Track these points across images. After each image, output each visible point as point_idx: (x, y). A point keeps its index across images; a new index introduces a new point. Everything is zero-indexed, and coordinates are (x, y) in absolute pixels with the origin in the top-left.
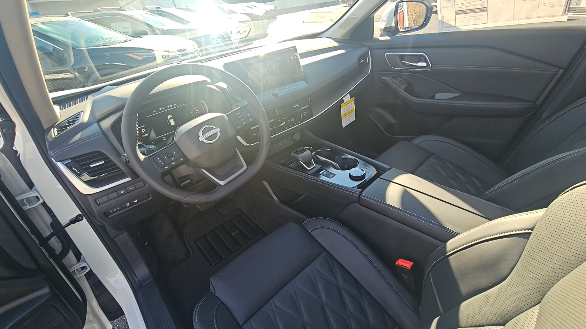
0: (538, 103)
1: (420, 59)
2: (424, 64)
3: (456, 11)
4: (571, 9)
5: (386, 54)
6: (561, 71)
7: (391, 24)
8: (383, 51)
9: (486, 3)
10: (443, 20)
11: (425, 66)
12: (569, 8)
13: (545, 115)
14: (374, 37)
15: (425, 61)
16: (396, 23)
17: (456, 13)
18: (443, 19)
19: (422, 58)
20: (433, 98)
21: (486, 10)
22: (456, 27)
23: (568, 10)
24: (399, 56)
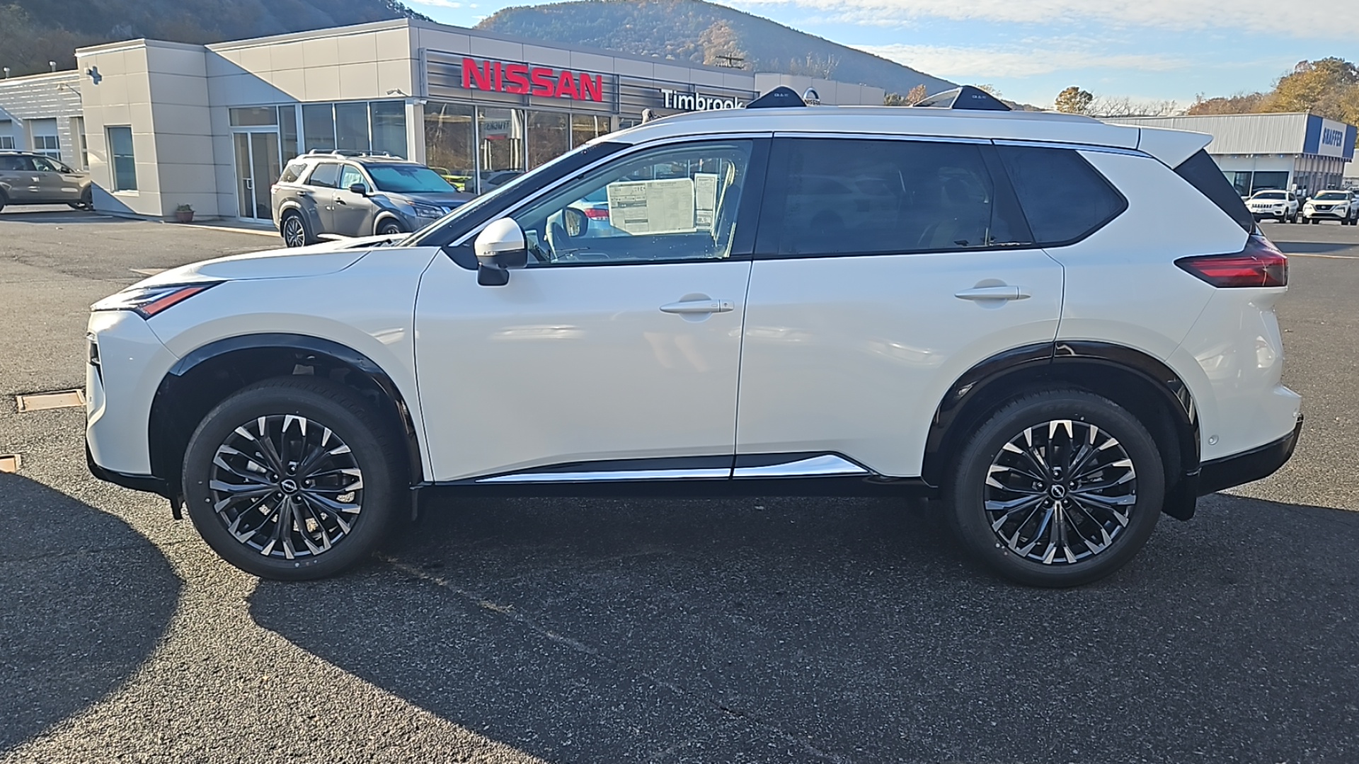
4: (697, 224)
9: (646, 216)
17: (625, 222)
18: (615, 225)
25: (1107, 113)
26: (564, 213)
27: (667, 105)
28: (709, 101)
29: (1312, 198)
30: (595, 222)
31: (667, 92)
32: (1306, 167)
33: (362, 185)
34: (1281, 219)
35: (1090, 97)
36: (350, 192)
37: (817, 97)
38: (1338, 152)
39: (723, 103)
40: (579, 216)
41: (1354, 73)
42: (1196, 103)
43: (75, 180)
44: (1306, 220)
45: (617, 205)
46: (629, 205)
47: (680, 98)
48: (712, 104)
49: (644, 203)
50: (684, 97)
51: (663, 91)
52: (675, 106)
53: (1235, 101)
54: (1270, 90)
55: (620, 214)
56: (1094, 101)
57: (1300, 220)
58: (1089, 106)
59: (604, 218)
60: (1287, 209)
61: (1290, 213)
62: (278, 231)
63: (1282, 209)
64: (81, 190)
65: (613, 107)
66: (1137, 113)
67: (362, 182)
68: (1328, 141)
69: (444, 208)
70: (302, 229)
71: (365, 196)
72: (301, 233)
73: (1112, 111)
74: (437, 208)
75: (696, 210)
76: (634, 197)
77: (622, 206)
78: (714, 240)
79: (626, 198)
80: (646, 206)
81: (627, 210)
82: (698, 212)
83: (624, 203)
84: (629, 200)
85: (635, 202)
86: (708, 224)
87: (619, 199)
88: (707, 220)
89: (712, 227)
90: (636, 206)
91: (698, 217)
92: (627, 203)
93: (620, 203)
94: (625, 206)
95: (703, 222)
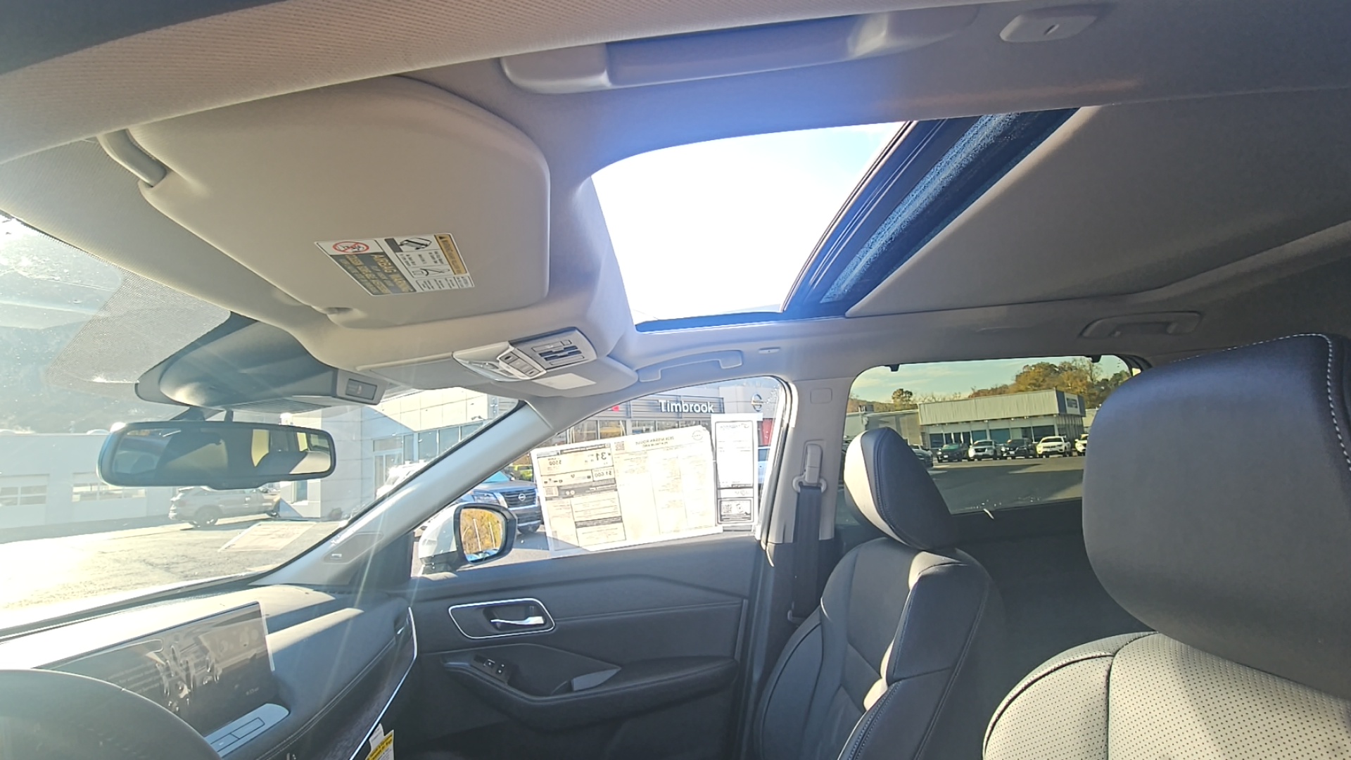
0: (737, 657)
1: (527, 609)
2: (538, 620)
3: (576, 522)
4: (723, 517)
5: (450, 609)
6: (745, 601)
7: (449, 549)
8: (444, 603)
9: (619, 510)
10: (555, 537)
11: (542, 622)
12: (721, 516)
13: (756, 676)
14: (412, 576)
15: (539, 612)
16: (460, 544)
17: (576, 525)
18: (556, 535)
19: (533, 607)
20: (569, 688)
21: (621, 521)
22: (579, 547)
23: (721, 518)
24: (482, 611)
26: (457, 516)
27: (663, 410)
28: (691, 406)
29: (1079, 439)
31: (663, 402)
32: (1062, 422)
34: (1064, 454)
35: (911, 394)
37: (761, 398)
38: (1077, 411)
39: (700, 405)
41: (1057, 370)
42: (972, 392)
43: (270, 497)
44: (1080, 454)
45: (556, 493)
46: (582, 490)
47: (672, 405)
48: (693, 408)
49: (611, 485)
50: (675, 404)
51: (660, 401)
52: (669, 410)
53: (992, 389)
54: (1013, 382)
55: (564, 511)
56: (914, 395)
57: (1075, 454)
58: (911, 399)
60: (1065, 448)
61: (1068, 450)
63: (1063, 448)
64: (274, 504)
65: (627, 414)
66: (940, 400)
68: (1070, 406)
69: (495, 494)
73: (926, 400)
74: (490, 495)
75: (718, 489)
76: (589, 473)
77: (568, 493)
78: (765, 551)
79: (573, 476)
80: (616, 490)
81: (577, 501)
82: (724, 494)
83: (570, 487)
84: (581, 479)
85: (594, 484)
86: (748, 516)
87: (561, 481)
88: (745, 507)
89: (759, 522)
90: (595, 492)
91: (724, 504)
92: (576, 487)
93: (562, 488)
94: (573, 492)
95: (735, 511)
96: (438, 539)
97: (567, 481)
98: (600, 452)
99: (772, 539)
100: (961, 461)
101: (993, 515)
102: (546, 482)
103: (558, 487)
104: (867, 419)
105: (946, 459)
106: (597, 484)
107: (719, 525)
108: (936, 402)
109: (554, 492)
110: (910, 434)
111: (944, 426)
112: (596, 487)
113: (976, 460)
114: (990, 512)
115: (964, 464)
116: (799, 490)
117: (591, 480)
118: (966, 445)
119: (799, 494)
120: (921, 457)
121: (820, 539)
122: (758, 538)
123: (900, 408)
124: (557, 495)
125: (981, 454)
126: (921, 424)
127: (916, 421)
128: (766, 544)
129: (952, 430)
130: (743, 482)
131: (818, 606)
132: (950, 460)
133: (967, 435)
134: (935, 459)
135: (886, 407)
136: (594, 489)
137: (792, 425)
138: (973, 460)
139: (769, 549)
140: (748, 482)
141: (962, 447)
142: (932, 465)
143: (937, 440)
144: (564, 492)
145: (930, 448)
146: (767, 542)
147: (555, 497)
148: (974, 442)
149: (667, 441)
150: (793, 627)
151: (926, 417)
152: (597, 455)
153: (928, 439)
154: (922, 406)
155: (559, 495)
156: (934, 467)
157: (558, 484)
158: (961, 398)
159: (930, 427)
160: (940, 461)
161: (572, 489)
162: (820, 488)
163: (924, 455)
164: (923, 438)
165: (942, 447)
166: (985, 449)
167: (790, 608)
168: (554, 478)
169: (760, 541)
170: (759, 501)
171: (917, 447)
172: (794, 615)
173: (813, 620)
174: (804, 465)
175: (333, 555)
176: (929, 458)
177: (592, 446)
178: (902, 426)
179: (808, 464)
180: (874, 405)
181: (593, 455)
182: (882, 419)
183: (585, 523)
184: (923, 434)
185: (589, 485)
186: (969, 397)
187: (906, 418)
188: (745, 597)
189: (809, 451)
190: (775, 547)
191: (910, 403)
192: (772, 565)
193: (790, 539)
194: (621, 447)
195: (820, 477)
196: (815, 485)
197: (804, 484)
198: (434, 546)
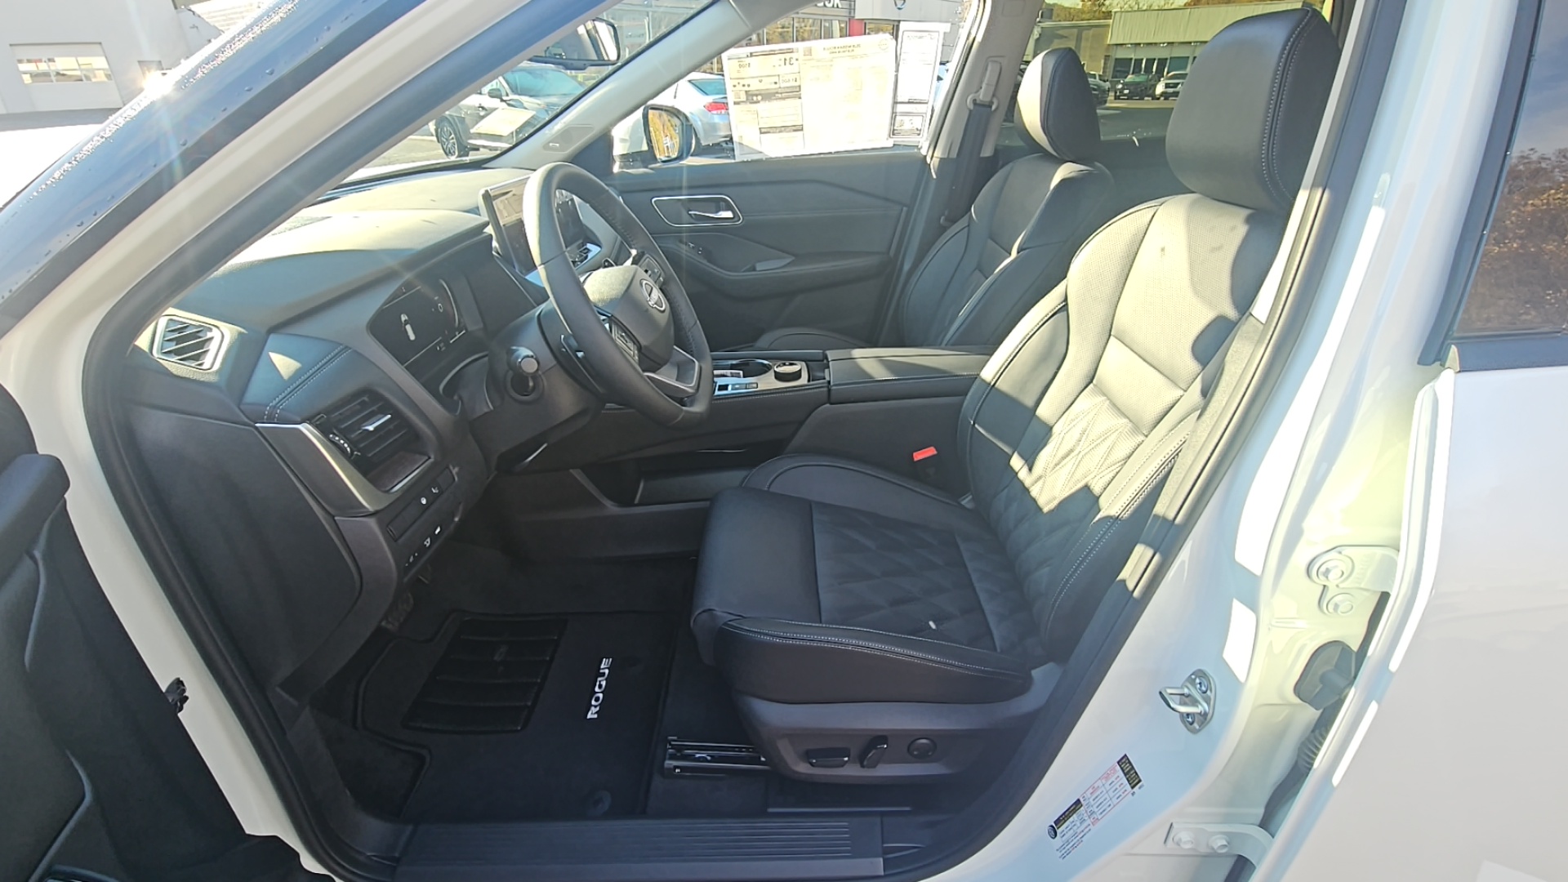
0: (892, 252)
1: (719, 205)
2: (729, 214)
3: (760, 128)
4: (895, 132)
5: (653, 200)
6: (905, 209)
7: (641, 147)
8: (646, 195)
9: (800, 118)
10: (741, 142)
11: (731, 216)
12: (894, 130)
13: (907, 267)
14: (614, 170)
15: (729, 208)
17: (761, 131)
18: (742, 140)
19: (722, 203)
20: (754, 270)
21: (802, 130)
22: (761, 152)
23: (893, 132)
24: (679, 203)
25: (1121, 8)
26: (645, 117)
30: (715, 116)
33: (499, 90)
36: (487, 97)
40: (676, 121)
45: (743, 98)
46: (768, 96)
49: (795, 92)
55: (750, 117)
59: (723, 111)
62: (432, 135)
66: (1145, 8)
67: (498, 87)
70: (453, 136)
71: (502, 100)
72: (453, 138)
73: (1125, 7)
75: (895, 103)
76: (776, 79)
77: (755, 98)
78: (930, 165)
79: (761, 81)
80: (800, 98)
81: (764, 107)
82: (900, 108)
83: (758, 92)
84: (767, 85)
85: (780, 91)
86: (919, 132)
87: (749, 86)
88: (917, 122)
89: (927, 139)
90: (780, 99)
91: (898, 118)
92: (763, 92)
93: (750, 93)
94: (760, 98)
95: (907, 126)
96: (630, 137)
97: (755, 86)
98: (788, 56)
99: (938, 154)
100: (1143, 99)
101: (1139, 143)
102: (735, 86)
103: (746, 92)
104: (1039, 29)
105: (1125, 95)
106: (783, 91)
107: (890, 139)
108: (1139, 10)
109: (742, 96)
110: (1091, 57)
111: (1138, 47)
112: (781, 93)
113: (1162, 98)
114: (1138, 140)
115: (1147, 103)
116: (971, 107)
117: (777, 86)
118: (1156, 77)
119: (970, 111)
120: (1095, 90)
121: (981, 155)
122: (923, 152)
123: (1087, 16)
124: (745, 100)
125: (1171, 90)
126: (1108, 42)
127: (1104, 36)
128: (931, 159)
129: (1144, 55)
130: (918, 97)
131: (966, 213)
132: (1130, 97)
133: (1162, 63)
134: (1112, 94)
135: (1070, 13)
136: (780, 95)
137: (979, 39)
138: (1158, 99)
139: (934, 163)
140: (924, 97)
141: (1150, 80)
142: (1105, 102)
143: (1122, 67)
144: (751, 97)
145: (1110, 79)
146: (932, 156)
147: (743, 102)
148: (1168, 73)
149: (855, 49)
150: (944, 229)
151: (1118, 33)
152: (785, 60)
153: (1111, 64)
154: (1118, 15)
155: (747, 99)
156: (1108, 105)
157: (746, 88)
158: (1173, 7)
159: (1119, 47)
160: (1117, 98)
161: (760, 94)
162: (991, 107)
163: (1099, 88)
164: (1105, 64)
165: (1126, 77)
166: (1178, 84)
167: (943, 214)
168: (742, 82)
169: (925, 157)
170: (932, 116)
171: (1094, 76)
172: (946, 220)
173: (963, 222)
174: (981, 82)
175: (551, 144)
176: (1106, 92)
177: (780, 50)
178: (1083, 44)
179: (986, 81)
180: (1055, 9)
181: (780, 60)
182: (1061, 32)
183: (768, 130)
184: (1107, 57)
185: (775, 91)
186: (1185, 5)
187: (1091, 32)
188: (906, 206)
189: (989, 68)
190: (940, 162)
191: (1104, 9)
192: (934, 176)
193: (954, 155)
194: (809, 52)
195: (994, 95)
196: (987, 104)
197: (978, 102)
198: (628, 144)
